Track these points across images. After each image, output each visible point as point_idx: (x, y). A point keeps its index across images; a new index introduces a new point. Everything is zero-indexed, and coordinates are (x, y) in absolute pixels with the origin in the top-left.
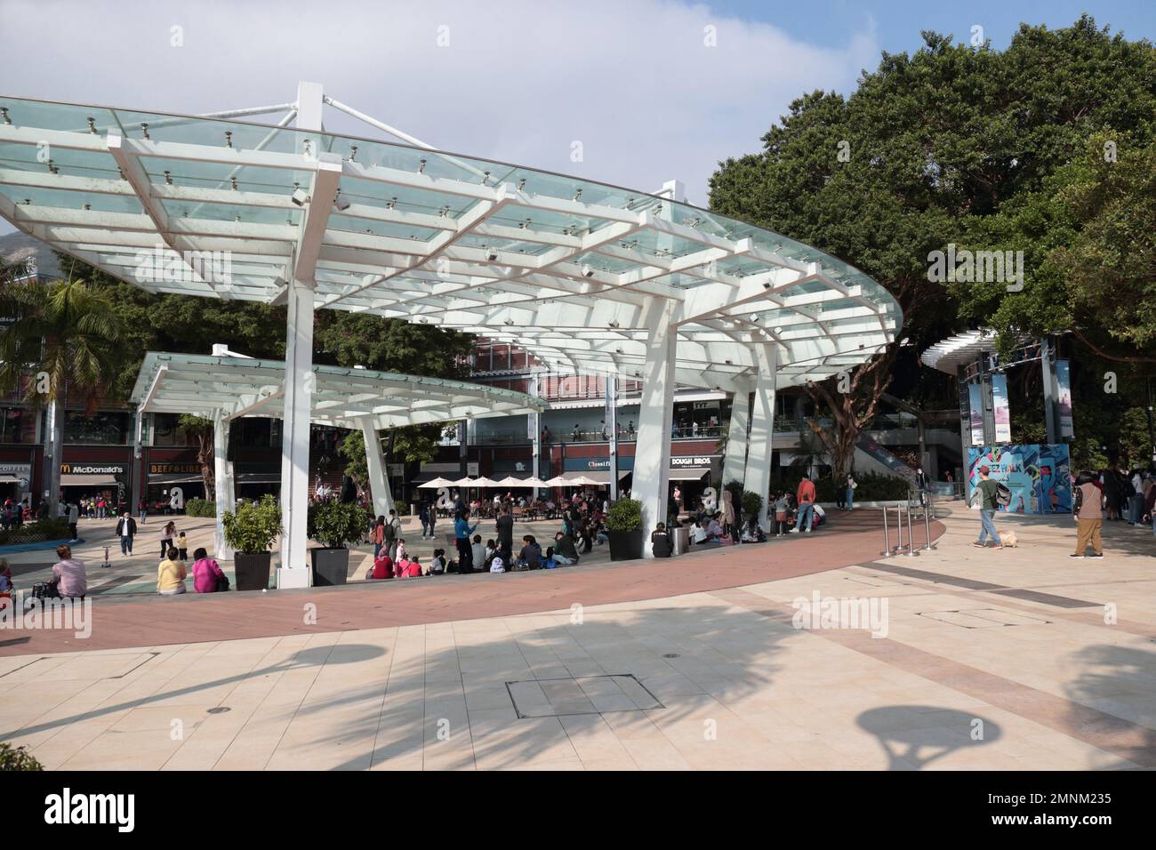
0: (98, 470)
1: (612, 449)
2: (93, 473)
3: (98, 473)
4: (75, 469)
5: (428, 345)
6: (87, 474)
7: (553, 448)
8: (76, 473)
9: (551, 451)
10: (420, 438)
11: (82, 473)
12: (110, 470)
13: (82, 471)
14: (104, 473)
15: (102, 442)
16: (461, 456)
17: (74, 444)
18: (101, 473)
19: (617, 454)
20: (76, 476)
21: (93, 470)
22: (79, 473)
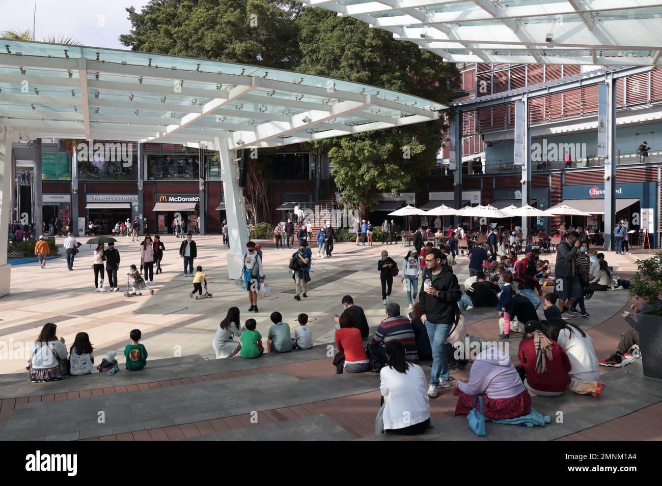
0: (186, 199)
1: (608, 173)
2: (182, 202)
3: (185, 202)
4: (171, 199)
5: (384, 67)
6: (178, 202)
7: (552, 175)
8: (171, 202)
9: (550, 178)
10: (386, 165)
11: (175, 202)
12: (193, 199)
13: (174, 200)
14: (189, 202)
15: (190, 178)
16: (455, 184)
17: (171, 180)
18: (187, 202)
19: (613, 179)
20: (171, 203)
21: (182, 199)
22: (173, 202)
